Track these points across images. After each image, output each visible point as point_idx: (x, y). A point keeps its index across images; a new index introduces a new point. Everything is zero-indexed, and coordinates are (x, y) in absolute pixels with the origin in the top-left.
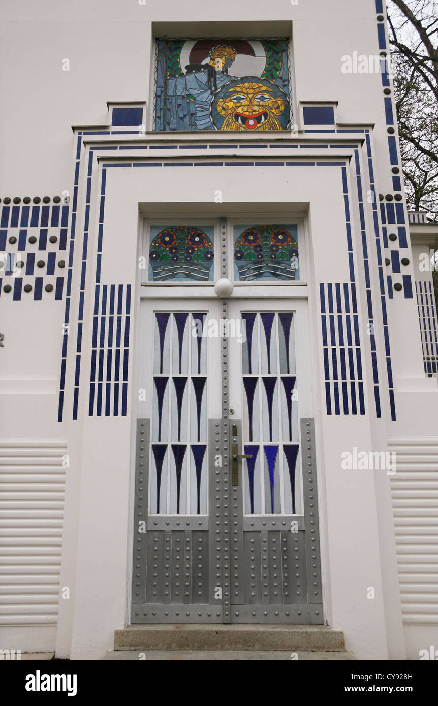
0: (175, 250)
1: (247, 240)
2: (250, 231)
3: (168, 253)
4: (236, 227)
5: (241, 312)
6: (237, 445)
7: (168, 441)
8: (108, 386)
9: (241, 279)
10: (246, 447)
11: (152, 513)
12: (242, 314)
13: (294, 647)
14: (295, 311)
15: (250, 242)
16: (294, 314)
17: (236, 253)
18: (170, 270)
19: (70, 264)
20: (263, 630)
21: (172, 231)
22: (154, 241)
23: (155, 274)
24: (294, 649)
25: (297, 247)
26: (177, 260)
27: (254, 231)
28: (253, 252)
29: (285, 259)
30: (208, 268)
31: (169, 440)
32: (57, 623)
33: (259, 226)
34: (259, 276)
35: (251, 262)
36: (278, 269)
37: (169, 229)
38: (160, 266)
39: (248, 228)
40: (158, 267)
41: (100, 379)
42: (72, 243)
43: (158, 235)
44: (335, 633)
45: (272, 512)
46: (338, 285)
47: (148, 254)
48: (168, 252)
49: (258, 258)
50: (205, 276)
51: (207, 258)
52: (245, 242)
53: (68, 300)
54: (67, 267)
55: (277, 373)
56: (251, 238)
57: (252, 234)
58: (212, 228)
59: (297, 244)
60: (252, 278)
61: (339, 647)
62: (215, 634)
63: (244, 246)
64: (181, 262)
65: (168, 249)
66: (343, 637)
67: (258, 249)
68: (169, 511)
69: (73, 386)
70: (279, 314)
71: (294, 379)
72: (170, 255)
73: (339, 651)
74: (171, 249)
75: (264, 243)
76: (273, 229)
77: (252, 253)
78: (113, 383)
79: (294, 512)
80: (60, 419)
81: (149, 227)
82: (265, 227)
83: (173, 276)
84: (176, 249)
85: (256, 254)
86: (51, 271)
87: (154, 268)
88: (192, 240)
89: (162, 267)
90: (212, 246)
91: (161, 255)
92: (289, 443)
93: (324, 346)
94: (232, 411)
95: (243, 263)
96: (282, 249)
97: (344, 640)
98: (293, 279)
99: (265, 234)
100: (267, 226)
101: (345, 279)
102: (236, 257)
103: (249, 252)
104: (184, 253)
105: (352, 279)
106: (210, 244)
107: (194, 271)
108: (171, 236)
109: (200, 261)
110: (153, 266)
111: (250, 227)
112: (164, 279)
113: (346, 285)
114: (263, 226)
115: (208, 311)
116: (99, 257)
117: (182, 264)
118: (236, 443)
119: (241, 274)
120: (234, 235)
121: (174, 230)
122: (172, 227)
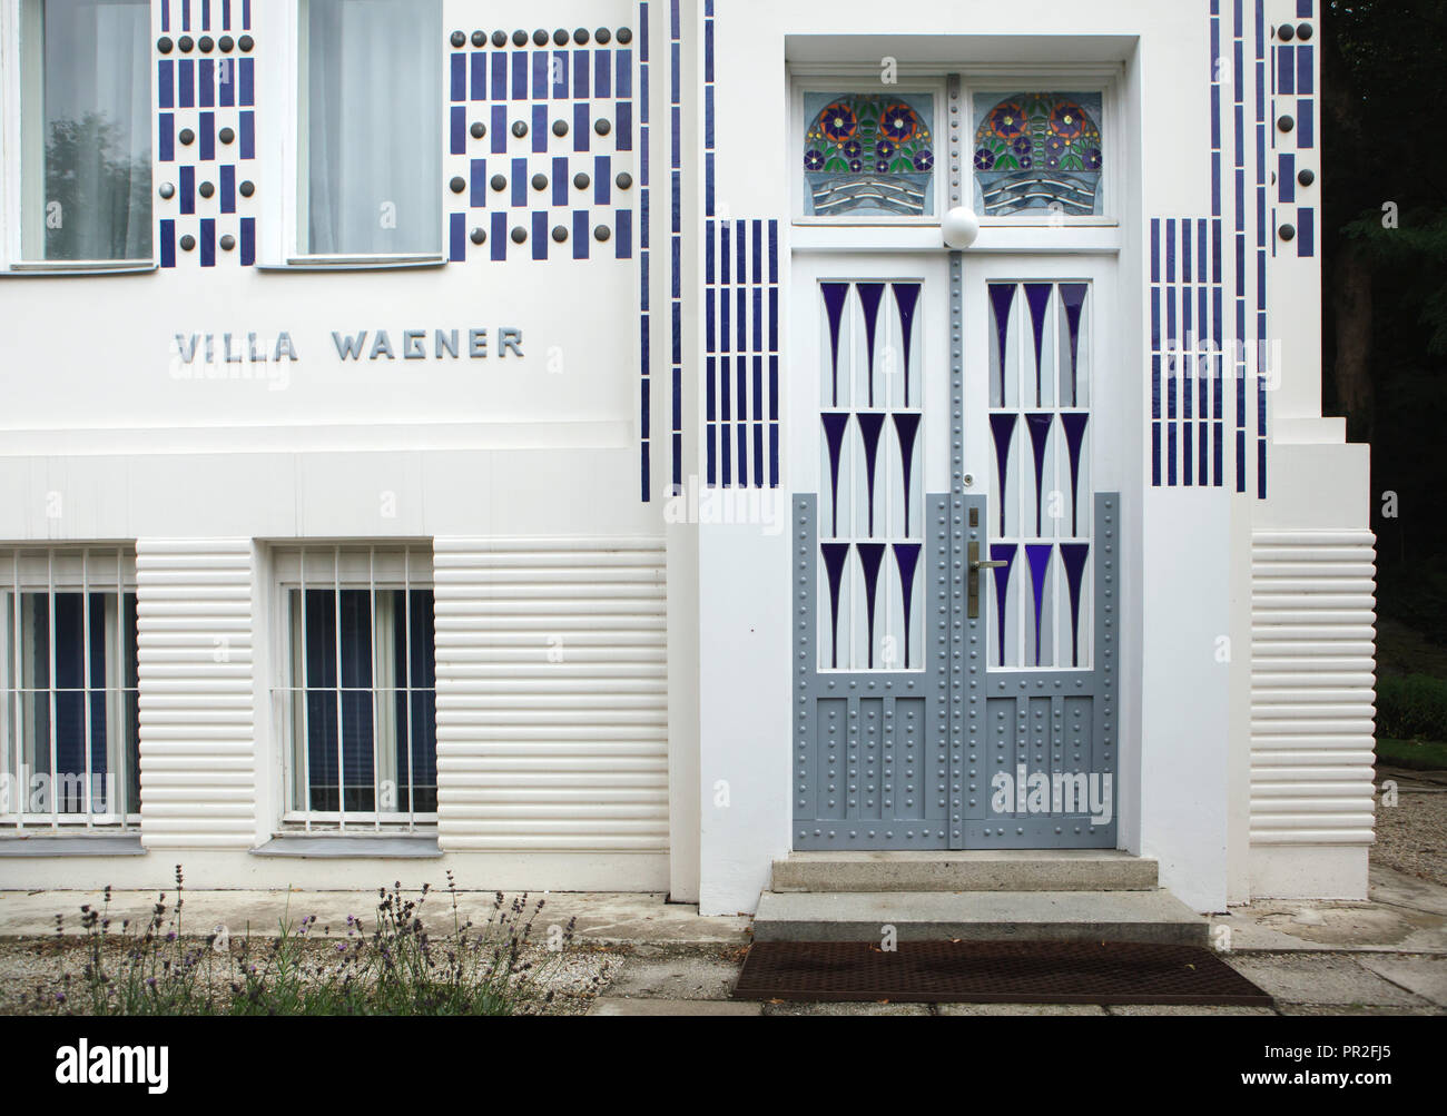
0: (854, 149)
1: (1000, 125)
2: (1005, 106)
3: (842, 155)
4: (979, 98)
5: (987, 280)
6: (977, 543)
7: (850, 536)
8: (742, 429)
9: (988, 213)
10: (994, 547)
11: (823, 668)
12: (989, 285)
13: (1075, 884)
14: (1091, 280)
15: (1007, 130)
16: (1089, 287)
17: (979, 155)
18: (845, 192)
19: (645, 181)
20: (1025, 860)
21: (848, 104)
22: (813, 128)
23: (819, 200)
24: (1074, 888)
25: (1100, 142)
26: (859, 169)
27: (1014, 106)
28: (1012, 153)
29: (1075, 168)
30: (921, 187)
31: (853, 534)
32: (669, 849)
33: (1024, 94)
34: (1023, 205)
35: (1007, 175)
36: (1060, 189)
37: (842, 102)
38: (826, 183)
39: (1001, 100)
40: (821, 185)
41: (726, 416)
42: (645, 132)
43: (819, 115)
44: (1146, 863)
45: (1037, 664)
46: (1187, 224)
47: (802, 156)
48: (842, 152)
49: (1023, 166)
50: (919, 205)
51: (920, 167)
52: (997, 129)
53: (645, 258)
54: (637, 186)
55: (1054, 406)
56: (1009, 121)
57: (1011, 112)
58: (928, 98)
59: (1099, 136)
60: (1008, 209)
61: (1149, 884)
62: (943, 866)
63: (994, 140)
64: (869, 175)
65: (840, 146)
66: (1157, 868)
67: (1024, 147)
68: (853, 663)
69: (670, 432)
70: (1061, 287)
71: (1083, 418)
72: (846, 159)
73: (1149, 890)
74: (848, 145)
75: (1035, 132)
76: (1053, 102)
77: (1011, 156)
78: (750, 423)
79: (1075, 664)
80: (646, 497)
81: (802, 97)
82: (1037, 98)
83: (852, 205)
84: (857, 145)
85: (1018, 158)
86: (603, 197)
87: (815, 188)
88: (889, 127)
89: (830, 186)
90: (929, 140)
91: (827, 160)
92: (1071, 540)
93: (1153, 349)
94: (969, 479)
95: (991, 176)
96: (1070, 146)
97: (1157, 873)
98: (1090, 212)
99: (1038, 113)
100: (1041, 94)
101: (1201, 210)
102: (979, 165)
103: (1004, 153)
104: (872, 153)
105: (1216, 209)
106: (926, 134)
107: (895, 193)
108: (847, 118)
109: (905, 171)
110: (814, 183)
111: (1007, 97)
112: (835, 211)
113: (1202, 224)
114: (1033, 95)
115: (923, 280)
116: (710, 160)
117: (869, 179)
118: (976, 540)
119: (988, 201)
120: (974, 115)
121: (852, 103)
122: (848, 97)
